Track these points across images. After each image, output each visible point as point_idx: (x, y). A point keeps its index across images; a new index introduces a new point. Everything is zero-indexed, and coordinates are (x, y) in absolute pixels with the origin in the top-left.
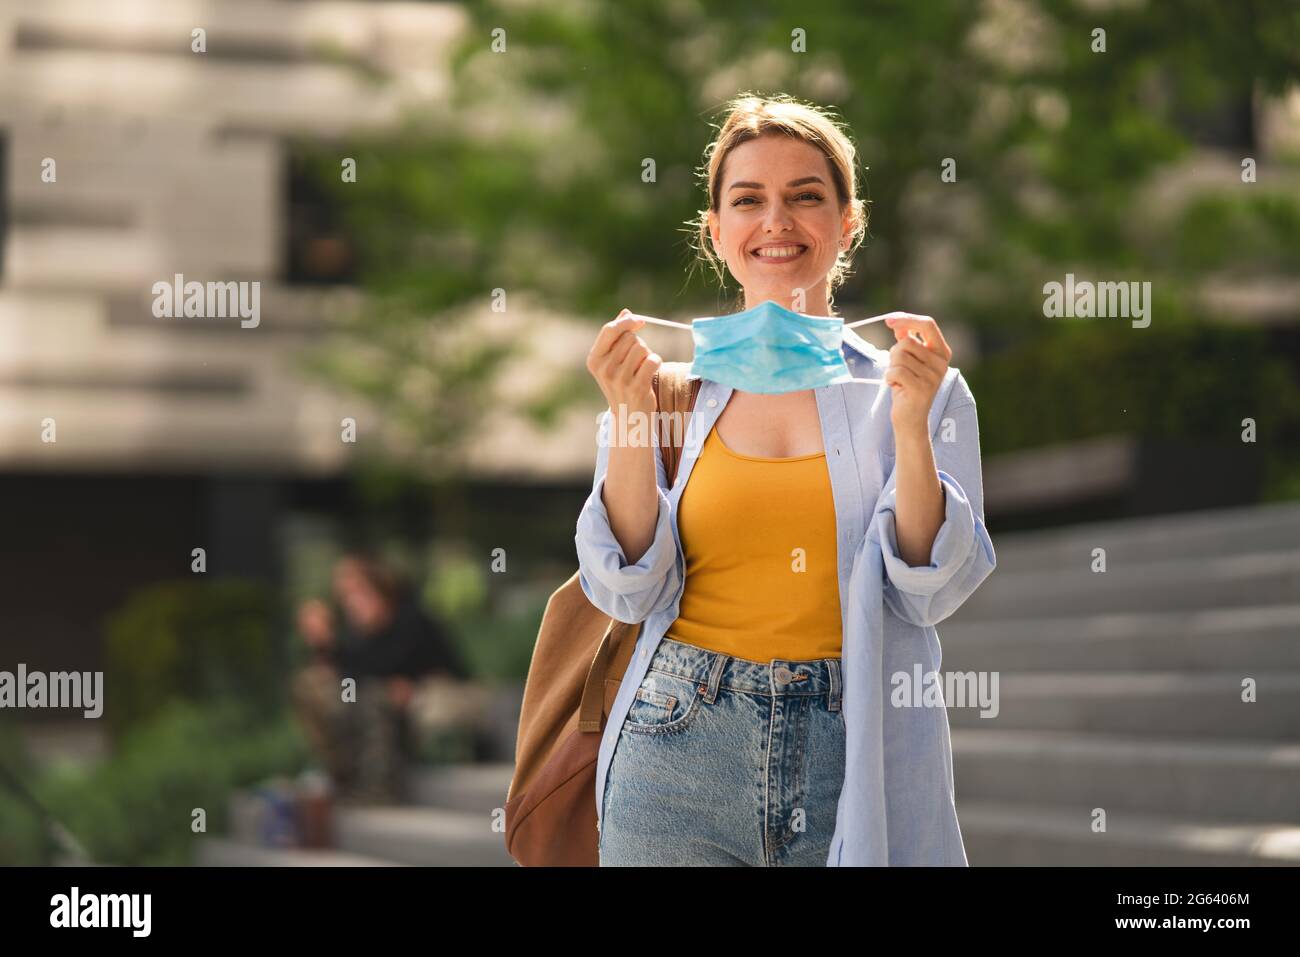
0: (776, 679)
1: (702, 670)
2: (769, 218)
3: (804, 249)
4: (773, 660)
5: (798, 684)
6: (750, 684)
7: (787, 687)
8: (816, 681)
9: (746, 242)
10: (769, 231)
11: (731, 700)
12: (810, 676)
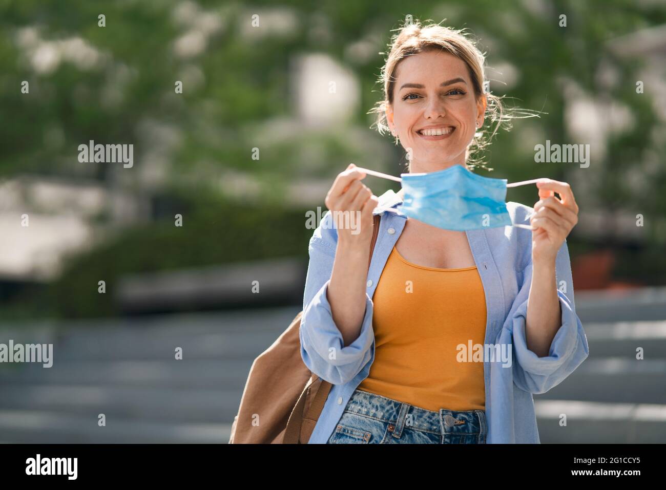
0: (445, 423)
1: (391, 414)
2: (429, 107)
3: (453, 129)
4: (441, 409)
5: (459, 427)
6: (426, 425)
7: (452, 428)
8: (470, 425)
9: (413, 126)
10: (429, 118)
11: (412, 436)
12: (467, 421)
